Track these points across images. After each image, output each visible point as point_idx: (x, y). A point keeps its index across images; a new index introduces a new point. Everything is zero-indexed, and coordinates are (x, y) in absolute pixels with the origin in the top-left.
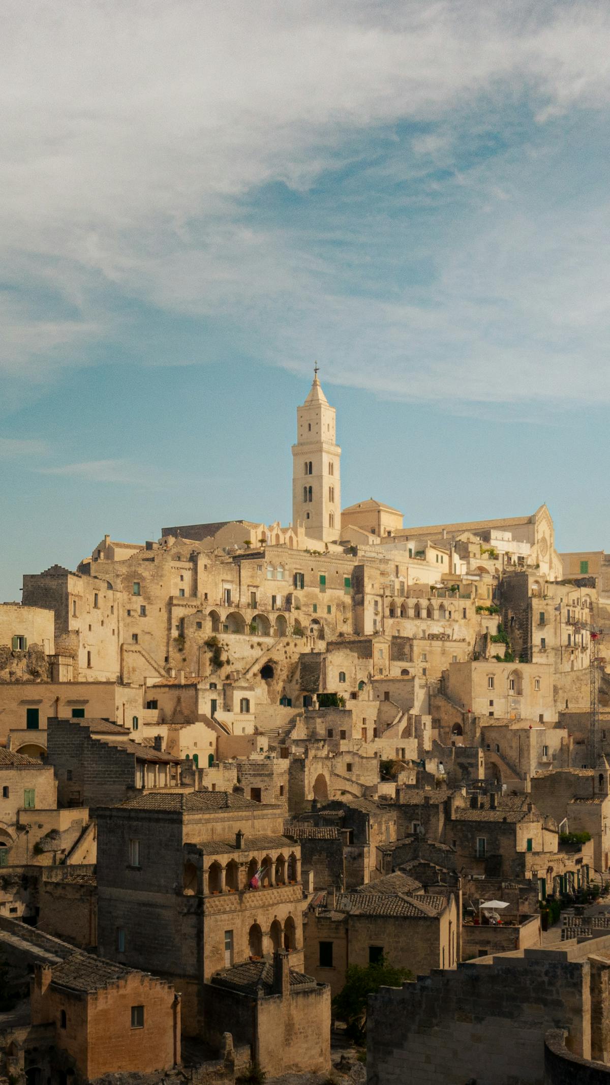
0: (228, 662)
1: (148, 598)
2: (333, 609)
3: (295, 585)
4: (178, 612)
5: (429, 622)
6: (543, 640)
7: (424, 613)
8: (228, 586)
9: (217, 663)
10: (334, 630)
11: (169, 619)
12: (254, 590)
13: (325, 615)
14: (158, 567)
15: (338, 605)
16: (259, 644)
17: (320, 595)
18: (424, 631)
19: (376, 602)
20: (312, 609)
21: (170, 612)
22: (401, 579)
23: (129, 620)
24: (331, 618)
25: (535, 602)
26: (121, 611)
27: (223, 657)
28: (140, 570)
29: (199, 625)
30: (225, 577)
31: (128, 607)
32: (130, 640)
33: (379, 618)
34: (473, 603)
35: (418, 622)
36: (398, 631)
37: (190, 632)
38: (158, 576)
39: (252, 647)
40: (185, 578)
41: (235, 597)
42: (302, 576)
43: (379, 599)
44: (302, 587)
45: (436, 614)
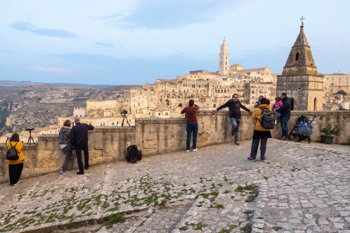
0: (171, 104)
1: (155, 92)
2: (202, 92)
3: (193, 87)
4: (161, 94)
5: (225, 94)
6: (253, 97)
7: (224, 92)
8: (173, 89)
9: (168, 104)
10: (202, 96)
11: (159, 96)
12: (180, 89)
13: (200, 93)
14: (157, 86)
15: (203, 91)
16: (179, 100)
17: (199, 89)
18: (223, 96)
19: (212, 90)
20: (196, 92)
21: (159, 94)
22: (220, 84)
23: (151, 96)
24: (201, 93)
25: (251, 89)
26: (149, 94)
27: (170, 103)
28: (153, 86)
29: (165, 97)
30: (173, 87)
31: (150, 93)
32: (151, 100)
33: (212, 93)
34: (237, 89)
35: (222, 94)
36: (217, 96)
37: (163, 98)
38: (157, 87)
39: (177, 101)
40: (163, 88)
41: (175, 90)
42: (194, 85)
43: (213, 89)
44: (194, 87)
45: (227, 92)
